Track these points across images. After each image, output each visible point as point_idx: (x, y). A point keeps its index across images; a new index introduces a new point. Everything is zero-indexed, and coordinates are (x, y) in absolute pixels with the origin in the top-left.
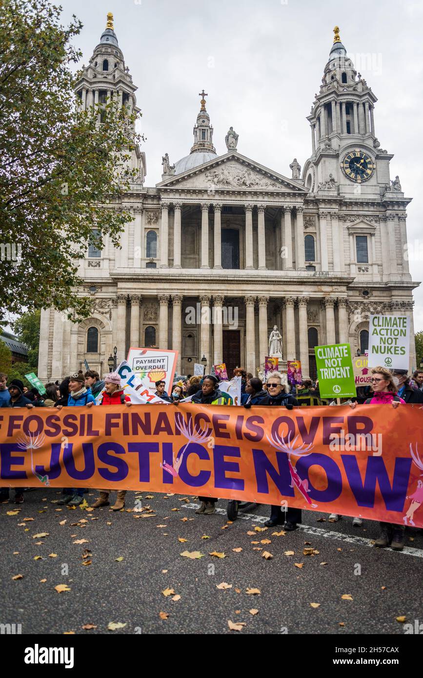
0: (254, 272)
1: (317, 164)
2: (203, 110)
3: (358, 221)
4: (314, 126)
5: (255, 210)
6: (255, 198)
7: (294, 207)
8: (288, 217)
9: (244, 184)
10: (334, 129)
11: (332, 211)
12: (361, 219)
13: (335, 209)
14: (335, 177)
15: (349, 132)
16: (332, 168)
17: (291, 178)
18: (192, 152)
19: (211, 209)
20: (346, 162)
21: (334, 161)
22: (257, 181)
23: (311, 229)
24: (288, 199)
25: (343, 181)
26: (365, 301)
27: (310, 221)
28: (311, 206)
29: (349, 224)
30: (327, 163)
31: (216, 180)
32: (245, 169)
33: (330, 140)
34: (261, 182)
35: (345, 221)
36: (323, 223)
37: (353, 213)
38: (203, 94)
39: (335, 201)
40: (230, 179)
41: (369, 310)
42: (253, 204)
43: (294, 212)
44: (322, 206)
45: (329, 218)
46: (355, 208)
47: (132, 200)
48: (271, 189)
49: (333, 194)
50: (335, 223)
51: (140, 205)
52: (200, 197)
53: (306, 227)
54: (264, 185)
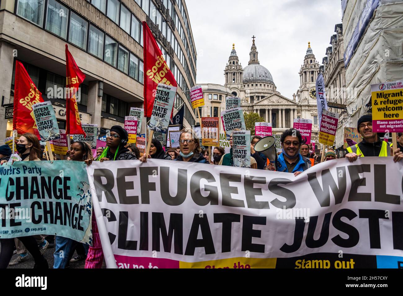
0: (282, 129)
1: (301, 92)
2: (254, 44)
3: (314, 111)
4: (300, 76)
5: (282, 110)
6: (282, 106)
7: (294, 109)
8: (292, 112)
9: (279, 102)
10: (307, 81)
11: (306, 109)
12: (315, 110)
13: (307, 108)
14: (307, 98)
15: (312, 81)
16: (306, 95)
17: (293, 99)
18: (249, 64)
19: (269, 110)
20: (311, 92)
21: (307, 92)
22: (283, 101)
23: (299, 114)
24: (292, 106)
25: (310, 98)
26: (316, 136)
27: (299, 112)
28: (299, 107)
29: (311, 112)
30: (305, 93)
31: (270, 101)
32: (279, 97)
33: (306, 84)
34: (284, 101)
35: (310, 111)
36: (303, 112)
37: (313, 109)
38: (254, 37)
39: (307, 106)
40: (274, 101)
41: (317, 139)
42: (281, 108)
43: (294, 110)
44: (303, 107)
45: (305, 111)
46: (313, 107)
47: (245, 108)
48: (287, 103)
49: (306, 103)
50: (307, 112)
51: (247, 109)
52: (265, 107)
53: (298, 114)
54: (285, 102)
